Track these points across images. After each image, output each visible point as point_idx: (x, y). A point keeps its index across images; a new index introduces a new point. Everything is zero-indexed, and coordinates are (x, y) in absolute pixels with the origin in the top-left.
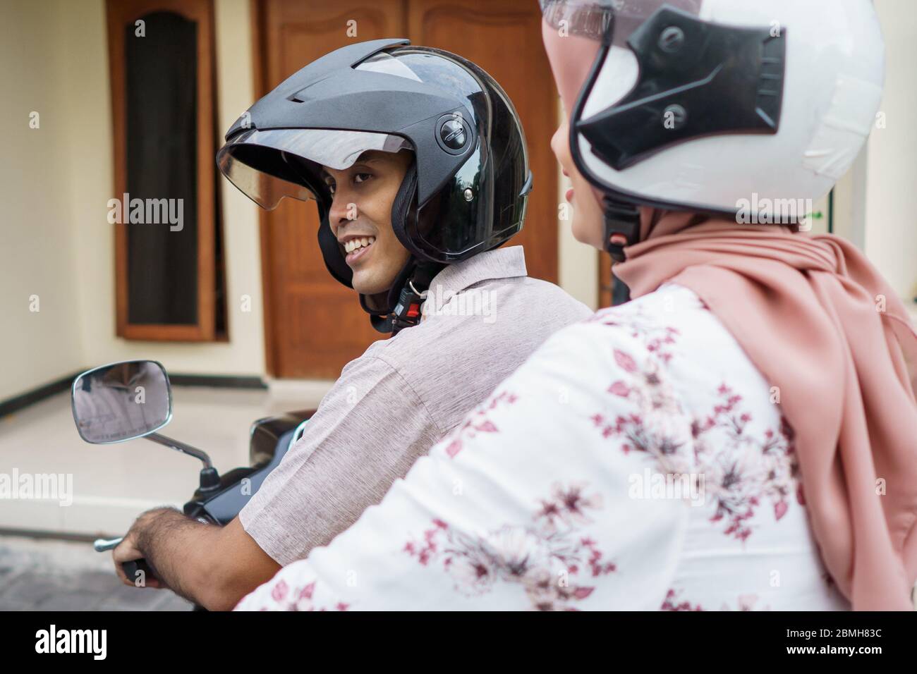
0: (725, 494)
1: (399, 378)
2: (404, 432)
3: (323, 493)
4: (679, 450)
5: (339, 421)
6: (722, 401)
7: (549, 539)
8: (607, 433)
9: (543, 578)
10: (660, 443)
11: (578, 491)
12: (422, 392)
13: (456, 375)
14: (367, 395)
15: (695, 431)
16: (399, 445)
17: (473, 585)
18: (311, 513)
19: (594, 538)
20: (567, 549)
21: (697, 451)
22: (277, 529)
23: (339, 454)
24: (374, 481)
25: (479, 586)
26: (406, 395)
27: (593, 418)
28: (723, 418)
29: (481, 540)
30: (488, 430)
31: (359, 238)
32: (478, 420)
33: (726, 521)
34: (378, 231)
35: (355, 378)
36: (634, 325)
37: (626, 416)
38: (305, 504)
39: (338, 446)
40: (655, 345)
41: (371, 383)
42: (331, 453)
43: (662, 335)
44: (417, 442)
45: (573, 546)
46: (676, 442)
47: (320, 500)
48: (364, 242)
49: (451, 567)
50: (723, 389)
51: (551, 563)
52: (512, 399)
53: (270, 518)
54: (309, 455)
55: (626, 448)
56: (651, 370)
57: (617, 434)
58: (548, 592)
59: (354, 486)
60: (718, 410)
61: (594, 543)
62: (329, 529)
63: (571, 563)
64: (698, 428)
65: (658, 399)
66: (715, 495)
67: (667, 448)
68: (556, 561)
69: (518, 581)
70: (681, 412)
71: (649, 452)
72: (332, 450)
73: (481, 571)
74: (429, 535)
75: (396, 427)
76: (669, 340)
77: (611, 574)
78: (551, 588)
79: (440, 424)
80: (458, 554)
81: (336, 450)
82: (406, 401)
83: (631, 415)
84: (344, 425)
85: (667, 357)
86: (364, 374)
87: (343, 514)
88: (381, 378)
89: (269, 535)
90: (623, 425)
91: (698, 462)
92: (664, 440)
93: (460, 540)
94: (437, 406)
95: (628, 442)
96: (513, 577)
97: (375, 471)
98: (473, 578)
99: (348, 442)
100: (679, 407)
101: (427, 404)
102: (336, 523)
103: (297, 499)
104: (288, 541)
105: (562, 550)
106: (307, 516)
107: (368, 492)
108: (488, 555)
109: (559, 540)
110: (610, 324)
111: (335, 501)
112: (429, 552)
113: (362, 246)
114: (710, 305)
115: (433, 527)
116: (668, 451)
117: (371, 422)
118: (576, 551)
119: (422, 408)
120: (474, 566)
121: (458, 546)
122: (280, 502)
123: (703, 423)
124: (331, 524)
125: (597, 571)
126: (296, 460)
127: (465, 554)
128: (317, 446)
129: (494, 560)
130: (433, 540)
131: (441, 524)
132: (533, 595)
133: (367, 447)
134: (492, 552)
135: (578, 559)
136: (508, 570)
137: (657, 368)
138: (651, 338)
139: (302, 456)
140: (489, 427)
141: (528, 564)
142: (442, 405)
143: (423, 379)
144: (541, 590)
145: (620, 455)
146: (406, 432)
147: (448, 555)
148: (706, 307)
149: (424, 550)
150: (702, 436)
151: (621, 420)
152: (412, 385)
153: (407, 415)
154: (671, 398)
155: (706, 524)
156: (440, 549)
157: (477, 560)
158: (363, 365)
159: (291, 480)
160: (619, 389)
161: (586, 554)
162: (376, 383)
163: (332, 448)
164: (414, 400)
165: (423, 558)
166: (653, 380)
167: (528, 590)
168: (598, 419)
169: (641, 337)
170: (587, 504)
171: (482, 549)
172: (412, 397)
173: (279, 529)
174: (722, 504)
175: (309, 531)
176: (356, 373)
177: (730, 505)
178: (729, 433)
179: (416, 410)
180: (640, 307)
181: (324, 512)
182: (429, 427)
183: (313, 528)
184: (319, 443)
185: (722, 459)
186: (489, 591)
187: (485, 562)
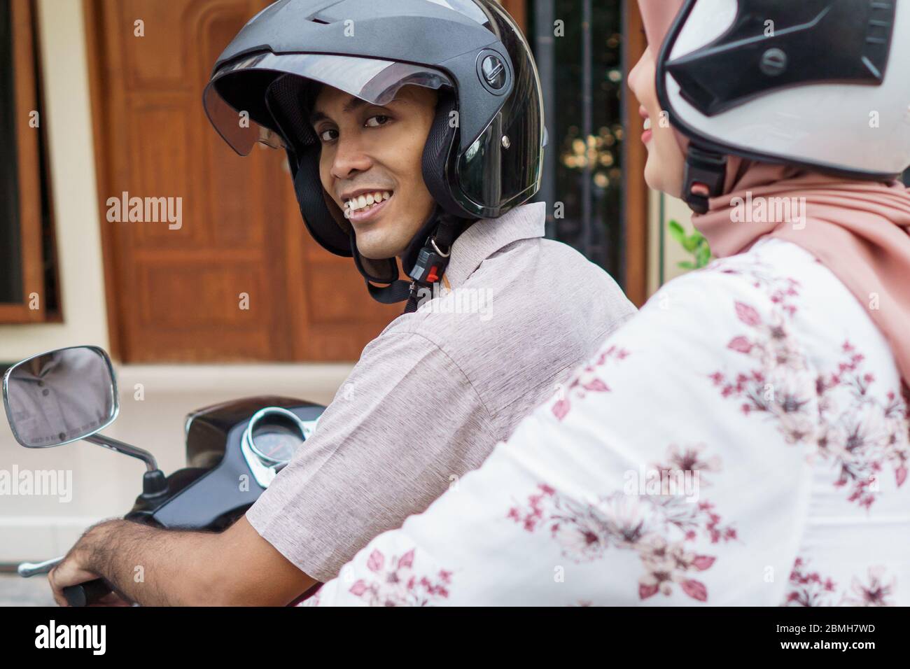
0: (848, 458)
1: (442, 355)
2: (450, 417)
3: (357, 489)
4: (803, 408)
5: (372, 407)
6: (846, 359)
7: (664, 505)
8: (726, 392)
9: (659, 545)
10: (782, 401)
11: (695, 454)
12: (469, 371)
13: (503, 350)
14: (406, 376)
15: (820, 388)
16: (444, 432)
17: (583, 551)
18: (341, 512)
19: (711, 502)
20: (685, 514)
21: (821, 409)
22: (300, 531)
23: (374, 443)
24: (416, 472)
25: (590, 553)
26: (451, 374)
27: (711, 376)
28: (847, 376)
29: (591, 506)
30: (598, 390)
31: (372, 192)
32: (586, 378)
33: (850, 487)
34: (398, 183)
35: (386, 356)
36: (754, 273)
37: (748, 374)
38: (334, 502)
39: (372, 435)
40: (779, 296)
41: (409, 362)
42: (364, 442)
43: (785, 286)
44: (464, 427)
45: (690, 511)
46: (799, 400)
47: (352, 496)
48: (378, 197)
49: (558, 534)
50: (847, 347)
51: (667, 529)
52: (623, 355)
53: (291, 520)
54: (338, 446)
55: (746, 408)
56: (776, 323)
57: (737, 393)
58: (664, 561)
59: (392, 479)
60: (843, 367)
61: (713, 506)
62: (362, 528)
63: (688, 528)
64: (823, 385)
65: (783, 354)
66: (839, 458)
67: (791, 405)
68: (672, 527)
69: (632, 549)
70: (806, 368)
71: (770, 411)
72: (364, 440)
73: (591, 538)
74: (534, 501)
75: (441, 410)
76: (792, 292)
77: (732, 542)
78: (668, 557)
79: (489, 406)
80: (566, 520)
81: (370, 440)
82: (453, 381)
83: (753, 372)
84: (379, 411)
85: (792, 310)
86: (399, 352)
87: (379, 510)
88: (423, 356)
89: (291, 540)
90: (743, 384)
91: (822, 421)
92: (787, 397)
93: (568, 506)
94: (486, 385)
95: (749, 402)
96: (628, 545)
97: (416, 460)
98: (583, 544)
99: (384, 430)
100: (804, 362)
101: (475, 384)
102: (371, 521)
103: (324, 496)
104: (314, 545)
105: (678, 515)
106: (336, 516)
107: (409, 485)
108: (598, 522)
109: (675, 506)
110: (729, 272)
111: (371, 496)
112: (535, 518)
113: (375, 202)
114: (822, 258)
115: (539, 492)
116: (791, 408)
117: (412, 407)
118: (693, 516)
119: (469, 388)
120: (582, 532)
121: (565, 512)
122: (302, 501)
123: (827, 380)
124: (365, 522)
125: (715, 537)
126: (320, 452)
127: (574, 520)
128: (347, 436)
129: (605, 526)
130: (539, 506)
131: (548, 490)
132: (648, 563)
133: (407, 435)
134: (603, 519)
135: (696, 525)
136: (621, 537)
137: (783, 321)
138: (774, 289)
139: (329, 448)
140: (599, 386)
141: (642, 531)
142: (490, 385)
143: (470, 355)
144: (657, 558)
145: (741, 416)
146: (452, 416)
147: (555, 522)
148: (818, 261)
149: (529, 516)
150: (827, 393)
151: (742, 378)
152: (458, 363)
153: (452, 397)
154: (796, 353)
155: (829, 488)
156: (546, 514)
157: (586, 526)
158: (397, 341)
159: (316, 474)
160: (740, 345)
161: (703, 518)
162: (417, 362)
163: (366, 437)
164: (461, 380)
165: (529, 525)
166: (778, 334)
167: (643, 558)
168: (717, 377)
169: (764, 287)
170: (704, 467)
171: (592, 516)
172: (458, 377)
173: (304, 532)
174: (845, 468)
175: (339, 533)
176: (389, 350)
177: (853, 469)
178: (852, 393)
179: (463, 390)
180: (757, 255)
181: (356, 509)
182: (478, 409)
183: (344, 529)
184: (350, 432)
185: (846, 418)
186: (601, 557)
187: (595, 529)
